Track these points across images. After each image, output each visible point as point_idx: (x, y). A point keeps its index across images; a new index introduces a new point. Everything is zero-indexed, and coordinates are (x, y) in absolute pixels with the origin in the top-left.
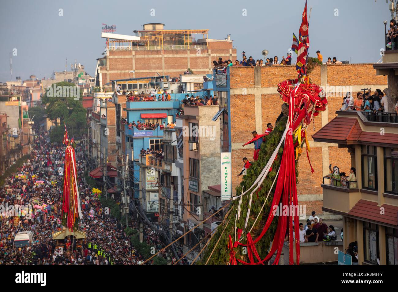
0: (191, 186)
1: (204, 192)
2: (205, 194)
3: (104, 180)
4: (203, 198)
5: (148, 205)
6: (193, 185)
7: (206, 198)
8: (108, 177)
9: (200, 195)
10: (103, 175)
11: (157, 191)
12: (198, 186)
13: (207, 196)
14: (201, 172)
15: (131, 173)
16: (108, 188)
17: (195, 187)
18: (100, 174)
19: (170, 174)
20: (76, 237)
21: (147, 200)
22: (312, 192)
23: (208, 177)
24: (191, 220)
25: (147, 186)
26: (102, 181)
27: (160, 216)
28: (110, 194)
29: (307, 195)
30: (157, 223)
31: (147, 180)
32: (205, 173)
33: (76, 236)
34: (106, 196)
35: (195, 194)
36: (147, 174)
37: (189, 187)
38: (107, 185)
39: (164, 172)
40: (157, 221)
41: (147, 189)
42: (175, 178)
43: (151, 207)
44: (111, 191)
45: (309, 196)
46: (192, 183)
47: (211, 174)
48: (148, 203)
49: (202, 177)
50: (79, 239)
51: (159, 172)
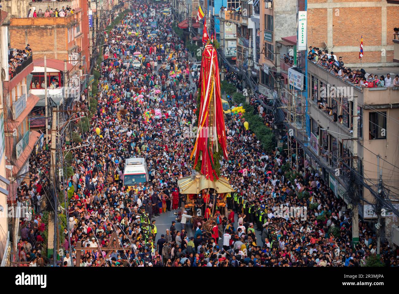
0: (266, 37)
1: (277, 42)
2: (278, 44)
3: (190, 30)
4: (276, 47)
5: (227, 51)
6: (268, 36)
7: (279, 47)
8: (193, 27)
9: (274, 44)
10: (189, 26)
11: (235, 40)
12: (272, 37)
13: (279, 45)
14: (274, 26)
15: (213, 25)
16: (193, 36)
17: (270, 38)
18: (186, 26)
19: (246, 27)
20: (217, 190)
21: (226, 46)
22: (372, 44)
23: (280, 30)
24: (266, 65)
25: (226, 35)
26: (188, 31)
27: (238, 60)
28: (194, 42)
29: (368, 46)
30: (235, 65)
31: (225, 31)
32: (278, 27)
33: (218, 188)
34: (191, 42)
35: (270, 43)
36: (226, 26)
37: (265, 38)
38: (192, 34)
39: (241, 25)
40: (235, 64)
41: (226, 38)
42: (251, 30)
43: (229, 52)
44: (195, 38)
45: (370, 47)
46: (267, 34)
47: (282, 28)
48: (226, 49)
49: (275, 30)
50: (221, 194)
51: (237, 25)
